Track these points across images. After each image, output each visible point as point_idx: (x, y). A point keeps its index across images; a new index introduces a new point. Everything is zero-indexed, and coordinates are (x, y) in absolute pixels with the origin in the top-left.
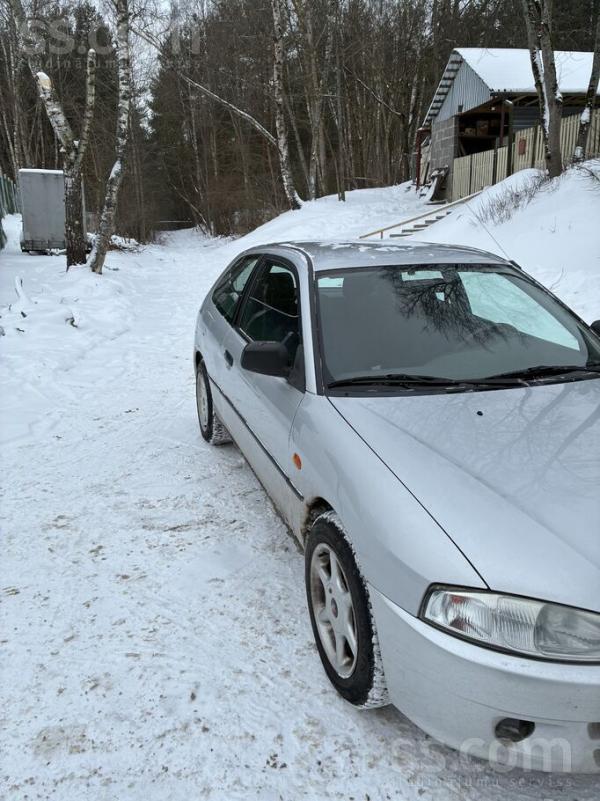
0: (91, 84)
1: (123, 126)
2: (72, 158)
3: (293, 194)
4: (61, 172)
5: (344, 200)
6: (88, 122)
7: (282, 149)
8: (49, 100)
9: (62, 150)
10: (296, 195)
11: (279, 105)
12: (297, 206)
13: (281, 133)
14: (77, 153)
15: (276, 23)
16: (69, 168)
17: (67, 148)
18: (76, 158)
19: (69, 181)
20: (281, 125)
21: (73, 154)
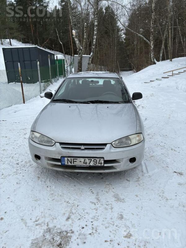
0: (85, 32)
1: (94, 43)
2: (80, 52)
3: (154, 60)
4: (77, 55)
5: (172, 61)
6: (84, 42)
7: (152, 46)
8: (75, 37)
9: (78, 50)
10: (155, 60)
11: (152, 32)
12: (155, 63)
13: (152, 40)
14: (81, 51)
15: (153, 7)
16: (79, 54)
17: (79, 49)
18: (81, 52)
19: (79, 58)
20: (152, 38)
21: (80, 51)
